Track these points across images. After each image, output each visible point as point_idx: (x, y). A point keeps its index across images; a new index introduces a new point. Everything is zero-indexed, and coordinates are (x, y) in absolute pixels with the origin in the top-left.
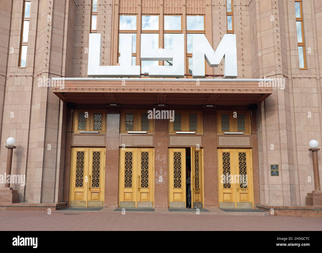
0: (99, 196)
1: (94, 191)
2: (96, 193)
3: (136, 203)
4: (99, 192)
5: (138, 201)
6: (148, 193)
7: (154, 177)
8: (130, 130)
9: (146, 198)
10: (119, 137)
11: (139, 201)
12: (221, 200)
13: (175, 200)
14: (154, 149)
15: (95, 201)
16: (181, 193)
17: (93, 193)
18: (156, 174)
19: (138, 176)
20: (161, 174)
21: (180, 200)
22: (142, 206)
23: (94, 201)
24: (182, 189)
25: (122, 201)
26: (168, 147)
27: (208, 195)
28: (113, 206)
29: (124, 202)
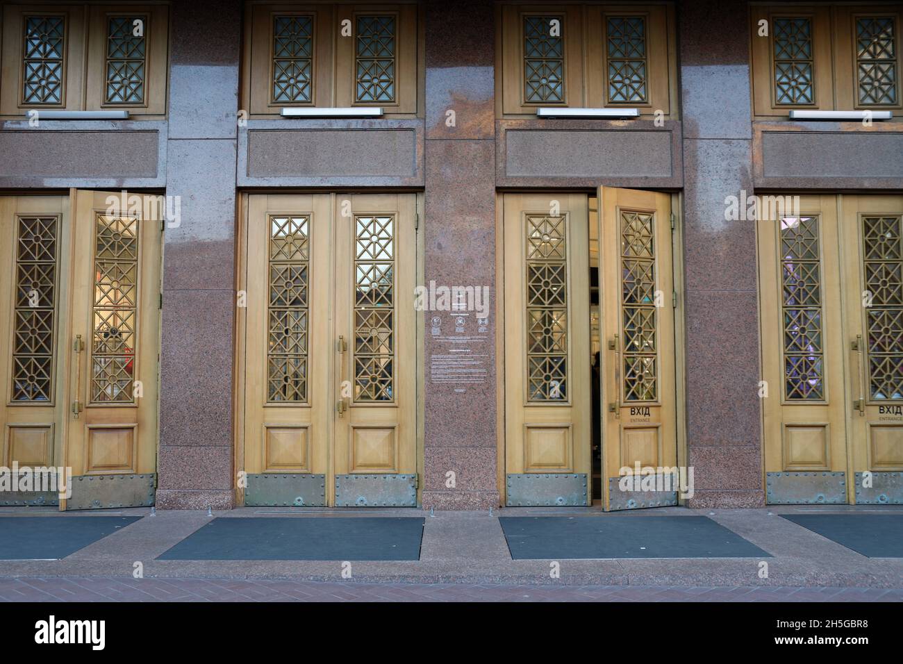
0: (132, 448)
1: (101, 420)
2: (114, 435)
3: (330, 483)
4: (132, 428)
5: (339, 472)
6: (393, 428)
7: (421, 345)
8: (293, 103)
9: (383, 457)
10: (234, 135)
11: (341, 471)
12: (772, 461)
13: (534, 465)
14: (421, 200)
15: (112, 477)
16: (568, 428)
17: (98, 435)
18: (436, 331)
19: (338, 339)
20: (461, 330)
21: (559, 465)
22: (361, 498)
23: (102, 477)
24: (568, 410)
25: (256, 473)
26: (497, 185)
27: (707, 437)
28: (206, 499)
29: (266, 475)
